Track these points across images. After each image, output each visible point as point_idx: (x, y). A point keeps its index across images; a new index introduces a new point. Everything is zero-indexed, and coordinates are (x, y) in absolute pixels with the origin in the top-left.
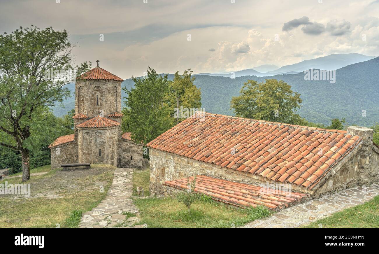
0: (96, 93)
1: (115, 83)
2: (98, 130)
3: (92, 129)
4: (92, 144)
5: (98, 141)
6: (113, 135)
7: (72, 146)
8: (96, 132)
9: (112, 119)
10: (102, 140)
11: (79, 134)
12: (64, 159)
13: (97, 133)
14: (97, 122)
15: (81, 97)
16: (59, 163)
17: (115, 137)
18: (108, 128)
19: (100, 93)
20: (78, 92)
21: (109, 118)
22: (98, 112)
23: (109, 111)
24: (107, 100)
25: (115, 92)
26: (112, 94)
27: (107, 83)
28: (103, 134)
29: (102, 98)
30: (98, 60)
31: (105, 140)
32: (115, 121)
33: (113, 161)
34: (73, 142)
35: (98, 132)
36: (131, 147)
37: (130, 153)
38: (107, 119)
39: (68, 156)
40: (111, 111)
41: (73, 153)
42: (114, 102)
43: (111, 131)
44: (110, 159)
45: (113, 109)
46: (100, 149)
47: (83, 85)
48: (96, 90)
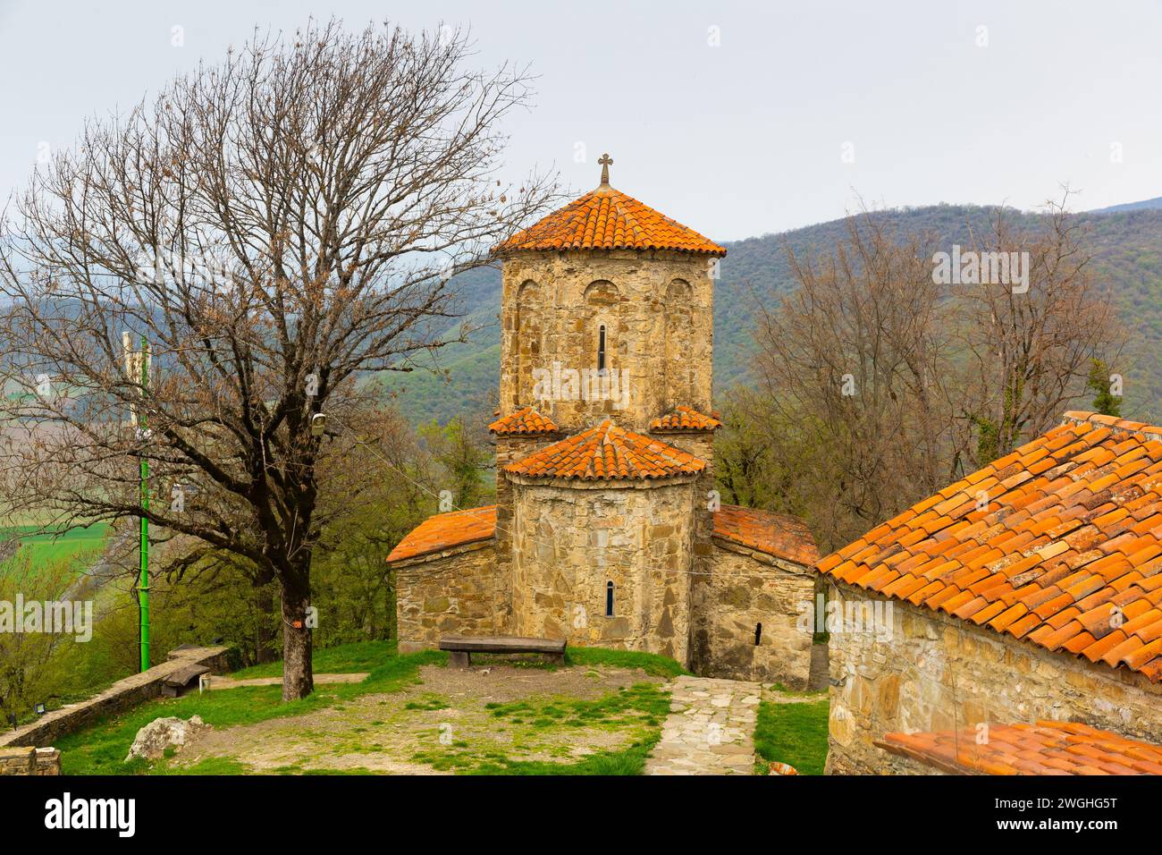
0: (594, 314)
1: (685, 266)
2: (604, 490)
3: (578, 485)
4: (576, 556)
5: (602, 543)
6: (673, 517)
7: (485, 561)
8: (592, 497)
9: (665, 440)
10: (621, 537)
11: (519, 504)
12: (453, 616)
13: (597, 505)
14: (598, 454)
15: (530, 331)
16: (431, 636)
17: (678, 530)
18: (646, 485)
19: (613, 313)
20: (515, 306)
21: (655, 433)
22: (603, 407)
23: (653, 403)
25: (682, 312)
26: (667, 317)
27: (646, 264)
28: (624, 509)
29: (622, 337)
30: (606, 156)
31: (633, 542)
32: (682, 451)
33: (670, 644)
34: (492, 543)
35: (601, 500)
36: (758, 582)
37: (754, 609)
38: (645, 441)
39: (468, 603)
40: (662, 402)
41: (488, 594)
42: (678, 357)
43: (663, 499)
44: (658, 633)
45: (671, 391)
46: (610, 584)
47: (537, 277)
48: (594, 301)
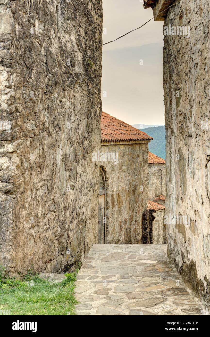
1: (160, 166)
6: (159, 218)
9: (157, 202)
17: (160, 221)
21: (155, 201)
23: (154, 194)
24: (153, 183)
25: (160, 175)
26: (157, 177)
27: (153, 166)
32: (161, 204)
38: (153, 203)
40: (156, 194)
42: (159, 185)
43: (157, 215)
44: (156, 242)
45: (158, 192)
